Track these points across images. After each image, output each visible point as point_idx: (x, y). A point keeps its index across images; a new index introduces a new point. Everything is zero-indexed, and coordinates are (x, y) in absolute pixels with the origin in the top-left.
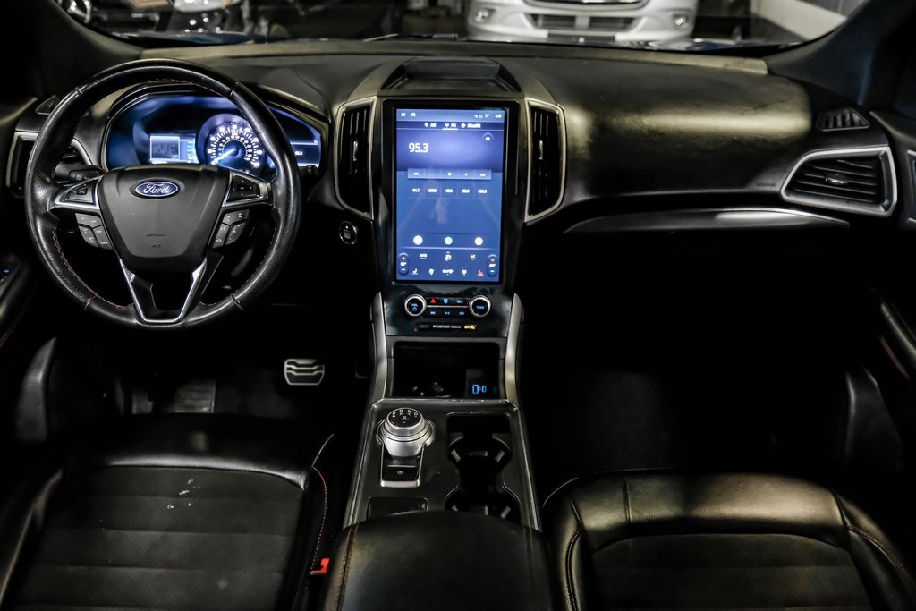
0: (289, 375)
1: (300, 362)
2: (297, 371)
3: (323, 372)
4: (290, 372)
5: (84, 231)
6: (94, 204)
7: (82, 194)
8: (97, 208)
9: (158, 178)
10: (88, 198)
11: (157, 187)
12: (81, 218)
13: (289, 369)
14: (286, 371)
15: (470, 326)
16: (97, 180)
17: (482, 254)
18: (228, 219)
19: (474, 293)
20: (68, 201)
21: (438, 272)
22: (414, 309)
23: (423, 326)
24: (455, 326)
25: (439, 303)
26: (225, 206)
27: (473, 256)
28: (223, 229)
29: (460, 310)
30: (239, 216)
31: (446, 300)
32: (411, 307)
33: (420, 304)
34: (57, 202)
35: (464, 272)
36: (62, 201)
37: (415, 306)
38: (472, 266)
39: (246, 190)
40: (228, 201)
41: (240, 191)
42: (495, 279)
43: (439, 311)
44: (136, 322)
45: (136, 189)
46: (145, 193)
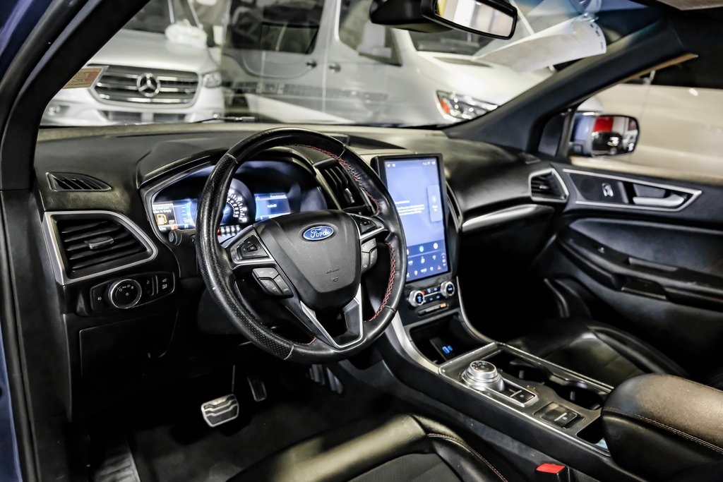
0: (209, 418)
1: (215, 402)
2: (215, 412)
3: (237, 404)
4: (209, 415)
5: (266, 283)
6: (268, 257)
7: (253, 250)
8: (271, 260)
9: (316, 224)
10: (260, 253)
11: (318, 232)
12: (260, 273)
13: (208, 412)
14: (205, 416)
15: (443, 305)
16: (253, 236)
17: (438, 254)
18: (366, 248)
19: (440, 281)
20: (244, 259)
21: (419, 272)
22: (420, 301)
23: (421, 312)
24: (437, 307)
25: (426, 293)
26: (362, 238)
27: (434, 257)
28: (365, 257)
29: (437, 295)
30: (371, 244)
31: (429, 290)
32: (417, 300)
33: (422, 296)
34: (236, 262)
35: (432, 269)
36: (238, 261)
37: (419, 298)
38: (435, 264)
39: (368, 224)
40: (362, 234)
41: (365, 225)
42: (446, 270)
43: (427, 299)
44: (332, 351)
45: (304, 236)
46: (312, 238)
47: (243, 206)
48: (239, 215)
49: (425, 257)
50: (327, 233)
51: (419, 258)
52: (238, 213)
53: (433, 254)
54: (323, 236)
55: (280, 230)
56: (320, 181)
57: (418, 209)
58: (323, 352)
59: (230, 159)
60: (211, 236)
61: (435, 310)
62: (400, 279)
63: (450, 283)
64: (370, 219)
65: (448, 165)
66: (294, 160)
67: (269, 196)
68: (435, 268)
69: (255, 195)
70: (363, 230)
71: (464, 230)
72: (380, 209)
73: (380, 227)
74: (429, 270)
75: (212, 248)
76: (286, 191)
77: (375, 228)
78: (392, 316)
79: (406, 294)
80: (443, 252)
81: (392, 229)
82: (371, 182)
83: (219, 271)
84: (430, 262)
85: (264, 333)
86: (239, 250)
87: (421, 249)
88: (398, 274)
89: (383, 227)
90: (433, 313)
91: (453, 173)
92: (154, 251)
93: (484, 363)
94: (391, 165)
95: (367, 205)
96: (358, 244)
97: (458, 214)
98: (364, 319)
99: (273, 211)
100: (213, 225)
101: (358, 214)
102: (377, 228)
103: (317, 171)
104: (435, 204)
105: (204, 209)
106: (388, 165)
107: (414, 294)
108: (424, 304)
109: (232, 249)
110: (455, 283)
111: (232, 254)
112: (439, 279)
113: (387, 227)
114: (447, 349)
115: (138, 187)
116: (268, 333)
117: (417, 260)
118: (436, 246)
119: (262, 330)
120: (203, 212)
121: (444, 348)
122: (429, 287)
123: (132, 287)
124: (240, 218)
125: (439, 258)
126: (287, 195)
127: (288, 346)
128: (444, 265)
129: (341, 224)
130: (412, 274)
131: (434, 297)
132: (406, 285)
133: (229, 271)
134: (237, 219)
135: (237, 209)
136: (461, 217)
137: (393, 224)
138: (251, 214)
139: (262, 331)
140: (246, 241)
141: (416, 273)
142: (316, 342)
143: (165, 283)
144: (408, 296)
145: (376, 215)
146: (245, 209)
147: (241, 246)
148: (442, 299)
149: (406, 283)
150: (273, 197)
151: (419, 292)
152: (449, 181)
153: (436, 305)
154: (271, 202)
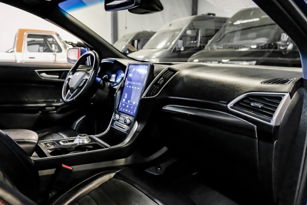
15: (124, 127)
31: (122, 118)
37: (115, 117)
49: (129, 105)
53: (132, 106)
68: (131, 112)
74: (128, 111)
80: (136, 107)
87: (129, 101)
117: (126, 105)
118: (134, 103)
141: (124, 109)
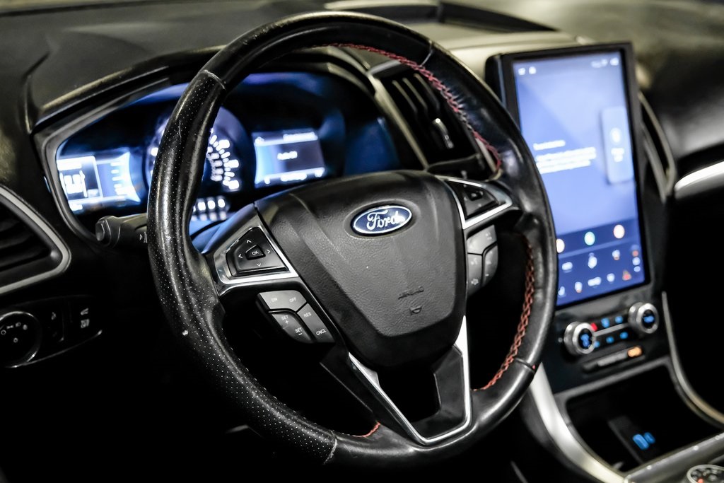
5: (283, 320)
6: (285, 269)
7: (257, 257)
8: (292, 275)
9: (379, 201)
10: (271, 262)
11: (382, 217)
12: (272, 300)
15: (635, 352)
16: (256, 229)
17: (624, 247)
18: (475, 245)
19: (628, 303)
20: (240, 274)
21: (585, 286)
22: (586, 343)
23: (589, 366)
24: (621, 356)
25: (600, 327)
26: (467, 225)
27: (616, 254)
28: (473, 262)
29: (621, 331)
30: (486, 237)
31: (605, 322)
32: (580, 342)
33: (590, 334)
34: (225, 281)
35: (611, 278)
36: (230, 279)
37: (585, 338)
38: (617, 267)
39: (479, 197)
40: (468, 218)
41: (473, 199)
42: (641, 279)
43: (602, 339)
44: (412, 449)
45: (355, 226)
46: (370, 229)
47: (230, 158)
48: (223, 175)
49: (597, 254)
50: (399, 219)
51: (585, 258)
52: (220, 171)
53: (614, 248)
54: (390, 225)
55: (308, 215)
56: (382, 105)
57: (583, 157)
58: (395, 452)
59: (210, 81)
60: (178, 234)
61: (618, 362)
62: (544, 304)
63: (648, 306)
64: (485, 186)
65: (645, 61)
66: (331, 68)
67: (281, 136)
68: (619, 277)
69: (254, 134)
70: (470, 211)
71: (678, 195)
72: (503, 166)
73: (504, 203)
74: (604, 280)
75: (180, 255)
76: (315, 126)
77: (494, 205)
78: (530, 377)
79: (558, 329)
80: (633, 243)
81: (528, 207)
82: (484, 112)
83: (193, 300)
84: (606, 265)
85: (282, 417)
86: (230, 257)
87: (590, 239)
88: (539, 296)
89: (509, 204)
90: (615, 367)
91: (657, 77)
92: (63, 256)
93: (716, 469)
94: (527, 71)
95: (478, 156)
96: (461, 238)
97: (665, 165)
98: (472, 386)
99: (290, 166)
100: (182, 210)
101: (460, 176)
102: (497, 205)
103: (377, 84)
104: (617, 147)
105: (163, 180)
106: (521, 70)
107: (574, 329)
108: (596, 350)
109: (215, 255)
110: (658, 305)
111: (218, 264)
112: (626, 298)
113: (517, 202)
114: (642, 440)
115: (29, 131)
116: (288, 417)
117: (580, 262)
118: (619, 232)
119: (278, 410)
120: (162, 186)
121: (638, 438)
122: (605, 315)
123: (25, 327)
124: (225, 183)
125: (627, 257)
126: (317, 134)
127: (326, 440)
128: (637, 269)
129: (425, 198)
130: (570, 289)
131: (616, 335)
132: (558, 313)
133: (213, 300)
134: (219, 184)
135: (219, 163)
136: (672, 171)
137: (528, 195)
138: (246, 171)
139: (277, 414)
140: (243, 239)
141: (578, 287)
142: (380, 430)
143: (85, 317)
144: (562, 334)
145: (496, 178)
146: (235, 164)
147: (234, 248)
148: (634, 336)
149: (556, 308)
150: (289, 138)
151: (586, 326)
152: (648, 94)
153: (620, 350)
154: (285, 148)
